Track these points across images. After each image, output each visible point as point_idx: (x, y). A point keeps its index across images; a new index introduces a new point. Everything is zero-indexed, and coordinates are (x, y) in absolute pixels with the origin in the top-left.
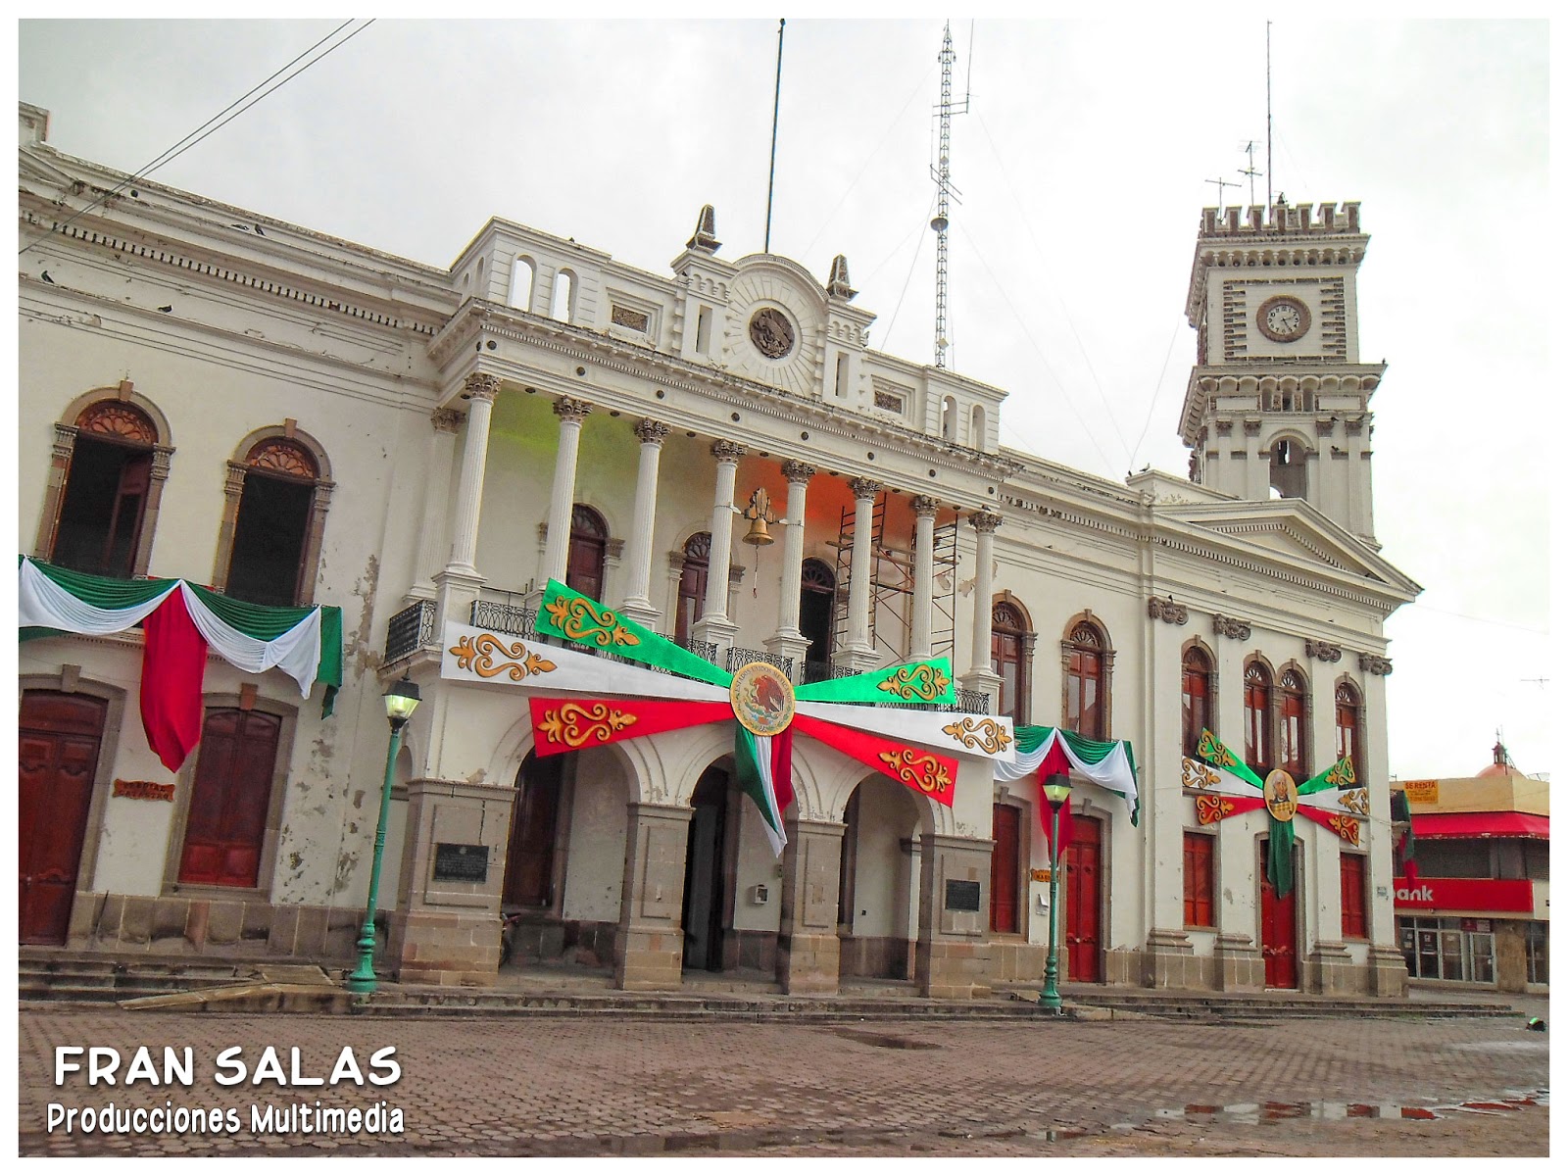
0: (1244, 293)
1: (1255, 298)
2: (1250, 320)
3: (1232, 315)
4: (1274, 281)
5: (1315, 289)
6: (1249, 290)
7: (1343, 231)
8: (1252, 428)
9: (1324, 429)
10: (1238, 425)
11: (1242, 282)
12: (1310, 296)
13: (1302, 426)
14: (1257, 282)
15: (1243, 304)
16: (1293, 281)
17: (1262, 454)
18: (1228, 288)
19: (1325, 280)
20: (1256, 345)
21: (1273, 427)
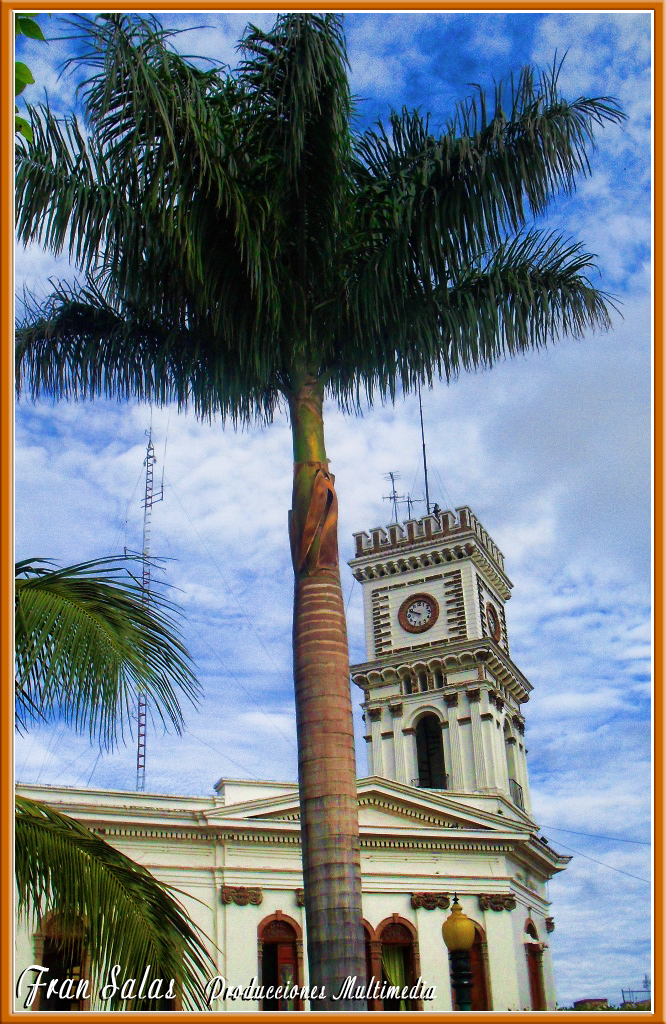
0: (387, 597)
1: (395, 601)
2: (393, 619)
3: (379, 618)
4: (409, 583)
5: (440, 584)
6: (390, 595)
7: (456, 532)
8: (396, 711)
9: (451, 701)
10: (385, 711)
11: (385, 588)
12: (437, 591)
13: (434, 702)
14: (397, 586)
15: (387, 607)
16: (422, 581)
17: (406, 732)
18: (375, 596)
19: (447, 575)
20: (399, 639)
21: (412, 709)
